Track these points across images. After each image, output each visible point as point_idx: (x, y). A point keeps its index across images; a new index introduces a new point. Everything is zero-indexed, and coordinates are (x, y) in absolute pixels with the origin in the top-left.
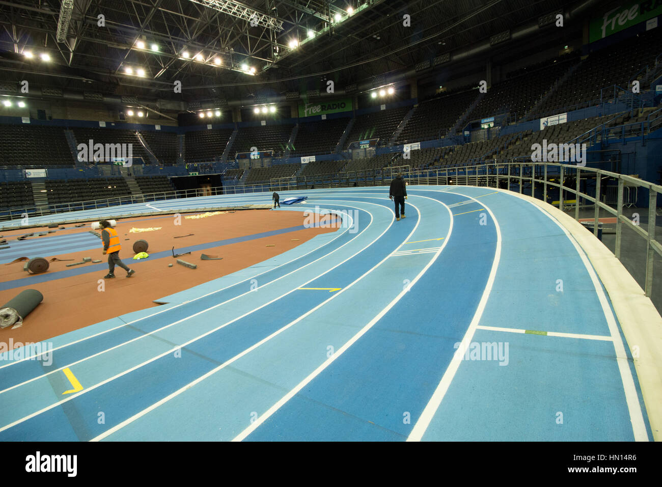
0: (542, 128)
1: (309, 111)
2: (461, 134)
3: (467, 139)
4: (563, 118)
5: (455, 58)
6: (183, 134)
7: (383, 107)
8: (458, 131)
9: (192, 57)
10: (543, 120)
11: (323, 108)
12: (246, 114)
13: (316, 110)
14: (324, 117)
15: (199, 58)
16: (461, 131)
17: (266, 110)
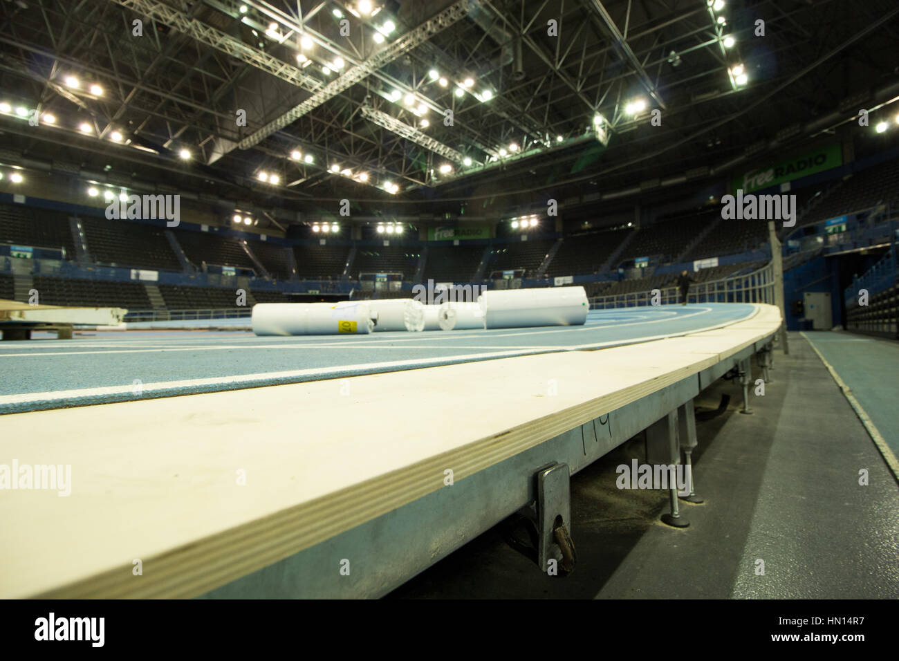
0: (696, 269)
1: (438, 235)
2: (615, 271)
3: (621, 277)
4: (714, 262)
5: (606, 197)
6: (291, 248)
7: (524, 238)
8: (613, 268)
9: (341, 170)
10: (696, 263)
11: (456, 233)
12: (368, 232)
13: (448, 234)
14: (456, 243)
15: (347, 173)
16: (615, 268)
17: (392, 229)
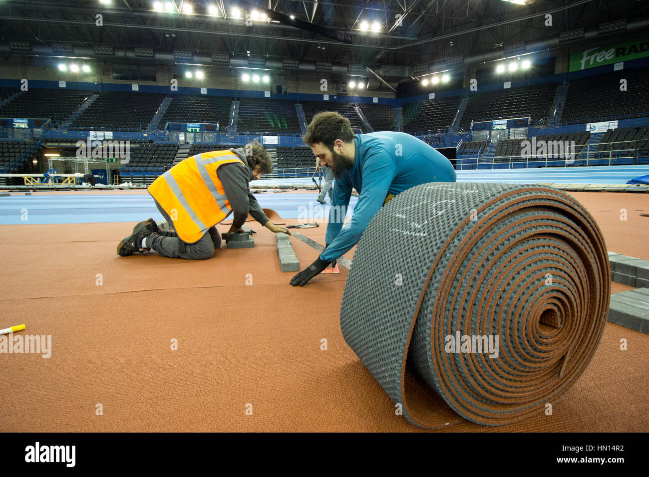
6: (400, 107)
11: (619, 53)
12: (487, 74)
17: (516, 65)
